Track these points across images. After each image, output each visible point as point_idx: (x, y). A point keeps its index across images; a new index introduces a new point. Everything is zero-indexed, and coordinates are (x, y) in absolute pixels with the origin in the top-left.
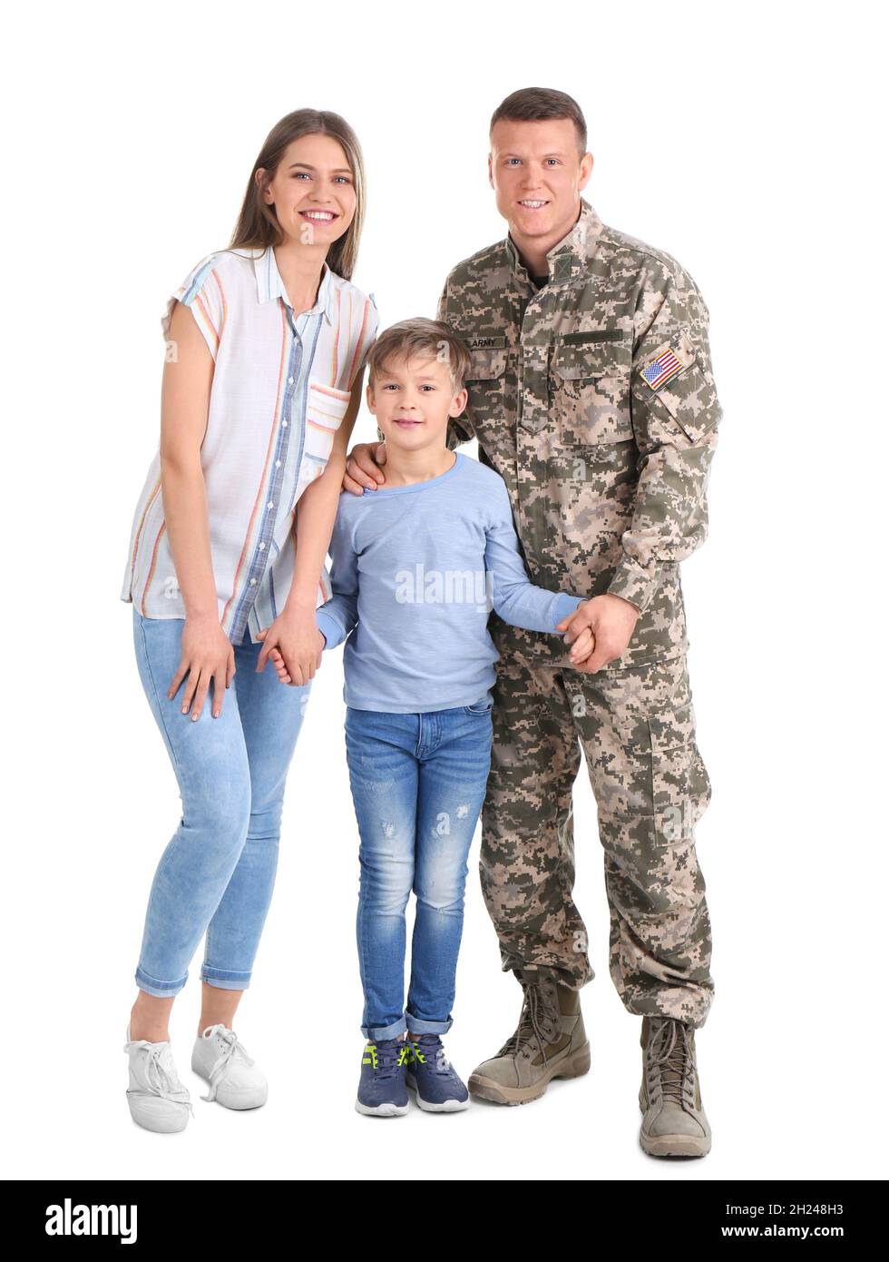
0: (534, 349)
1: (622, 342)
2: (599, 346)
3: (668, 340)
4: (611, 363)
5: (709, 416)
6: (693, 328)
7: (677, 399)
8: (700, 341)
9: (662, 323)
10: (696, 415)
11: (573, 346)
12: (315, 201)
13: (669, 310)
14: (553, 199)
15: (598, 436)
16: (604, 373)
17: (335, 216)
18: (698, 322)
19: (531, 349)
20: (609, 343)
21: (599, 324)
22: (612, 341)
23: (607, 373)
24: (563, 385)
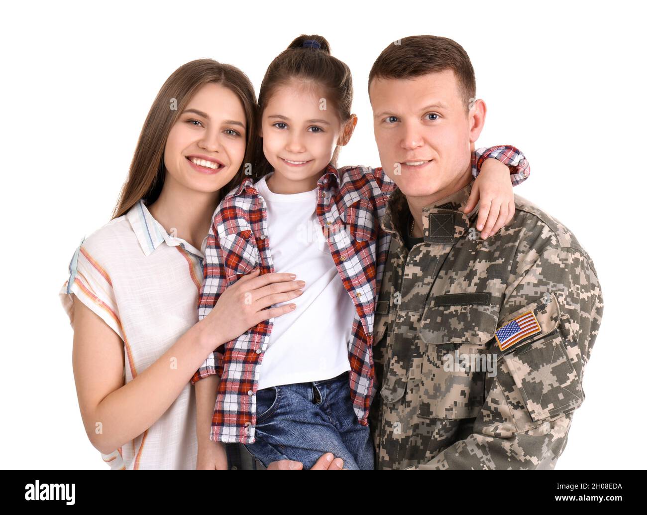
0: (407, 315)
1: (489, 308)
2: (465, 309)
3: (534, 302)
4: (473, 329)
5: (561, 396)
6: (571, 295)
7: (526, 368)
8: (575, 310)
9: (529, 284)
10: (545, 391)
11: (441, 308)
12: (204, 148)
13: (540, 270)
14: (437, 157)
15: (447, 410)
16: (464, 339)
17: (221, 166)
18: (578, 289)
19: (403, 314)
20: (475, 306)
21: (469, 285)
22: (479, 304)
23: (467, 339)
24: (427, 351)
